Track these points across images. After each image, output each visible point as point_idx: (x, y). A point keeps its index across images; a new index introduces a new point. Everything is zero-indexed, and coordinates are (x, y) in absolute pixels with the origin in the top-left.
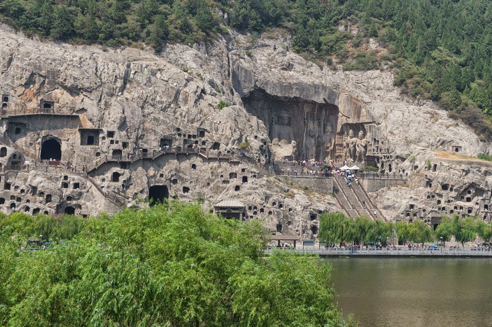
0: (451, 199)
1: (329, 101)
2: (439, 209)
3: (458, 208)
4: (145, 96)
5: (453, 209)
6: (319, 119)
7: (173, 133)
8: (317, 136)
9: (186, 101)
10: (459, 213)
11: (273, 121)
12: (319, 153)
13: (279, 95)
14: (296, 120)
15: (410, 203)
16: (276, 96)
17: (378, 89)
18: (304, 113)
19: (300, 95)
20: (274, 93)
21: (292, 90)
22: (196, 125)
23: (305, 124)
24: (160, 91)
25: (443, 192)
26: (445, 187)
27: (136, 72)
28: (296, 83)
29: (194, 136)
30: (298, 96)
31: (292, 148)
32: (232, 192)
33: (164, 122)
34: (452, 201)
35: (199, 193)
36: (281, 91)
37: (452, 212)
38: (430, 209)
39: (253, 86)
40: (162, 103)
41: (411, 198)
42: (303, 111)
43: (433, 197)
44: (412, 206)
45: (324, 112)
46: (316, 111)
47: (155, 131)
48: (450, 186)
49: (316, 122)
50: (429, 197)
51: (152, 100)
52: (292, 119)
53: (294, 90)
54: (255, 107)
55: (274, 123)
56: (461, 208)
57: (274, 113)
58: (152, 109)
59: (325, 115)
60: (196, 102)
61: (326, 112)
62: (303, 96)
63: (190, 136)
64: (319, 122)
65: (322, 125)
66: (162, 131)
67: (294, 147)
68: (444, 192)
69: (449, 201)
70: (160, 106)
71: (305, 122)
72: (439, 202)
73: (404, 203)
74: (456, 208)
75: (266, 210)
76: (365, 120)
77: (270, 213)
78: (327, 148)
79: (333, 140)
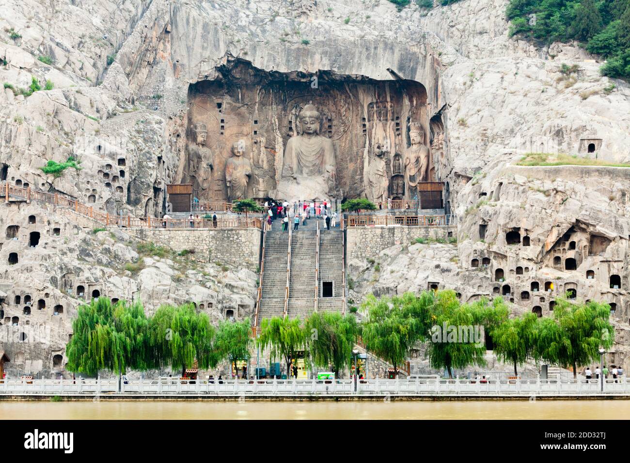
0: (524, 264)
1: (401, 75)
2: (496, 289)
3: (542, 286)
5: (528, 288)
6: (398, 118)
8: (392, 154)
10: (542, 299)
11: (291, 129)
12: (400, 191)
13: (283, 70)
14: (344, 123)
15: (432, 279)
16: (276, 72)
17: (481, 33)
18: (362, 106)
19: (331, 67)
20: (270, 68)
21: (312, 57)
23: (365, 131)
25: (508, 248)
26: (513, 236)
28: (323, 42)
30: (326, 69)
31: (323, 182)
34: (527, 269)
36: (288, 61)
37: (525, 295)
38: (470, 291)
39: (223, 54)
41: (438, 266)
42: (358, 103)
43: (486, 261)
44: (434, 286)
45: (406, 101)
46: (389, 99)
48: (523, 234)
49: (391, 124)
50: (474, 262)
52: (335, 122)
53: (317, 57)
54: (246, 101)
55: (295, 133)
56: (549, 285)
57: (293, 111)
59: (408, 108)
61: (411, 101)
62: (339, 68)
64: (398, 124)
65: (404, 130)
67: (327, 180)
68: (511, 250)
69: (519, 270)
71: (364, 125)
72: (499, 273)
73: (419, 280)
74: (535, 285)
75: (50, 303)
76: (441, 104)
77: (59, 308)
78: (412, 178)
79: (423, 161)
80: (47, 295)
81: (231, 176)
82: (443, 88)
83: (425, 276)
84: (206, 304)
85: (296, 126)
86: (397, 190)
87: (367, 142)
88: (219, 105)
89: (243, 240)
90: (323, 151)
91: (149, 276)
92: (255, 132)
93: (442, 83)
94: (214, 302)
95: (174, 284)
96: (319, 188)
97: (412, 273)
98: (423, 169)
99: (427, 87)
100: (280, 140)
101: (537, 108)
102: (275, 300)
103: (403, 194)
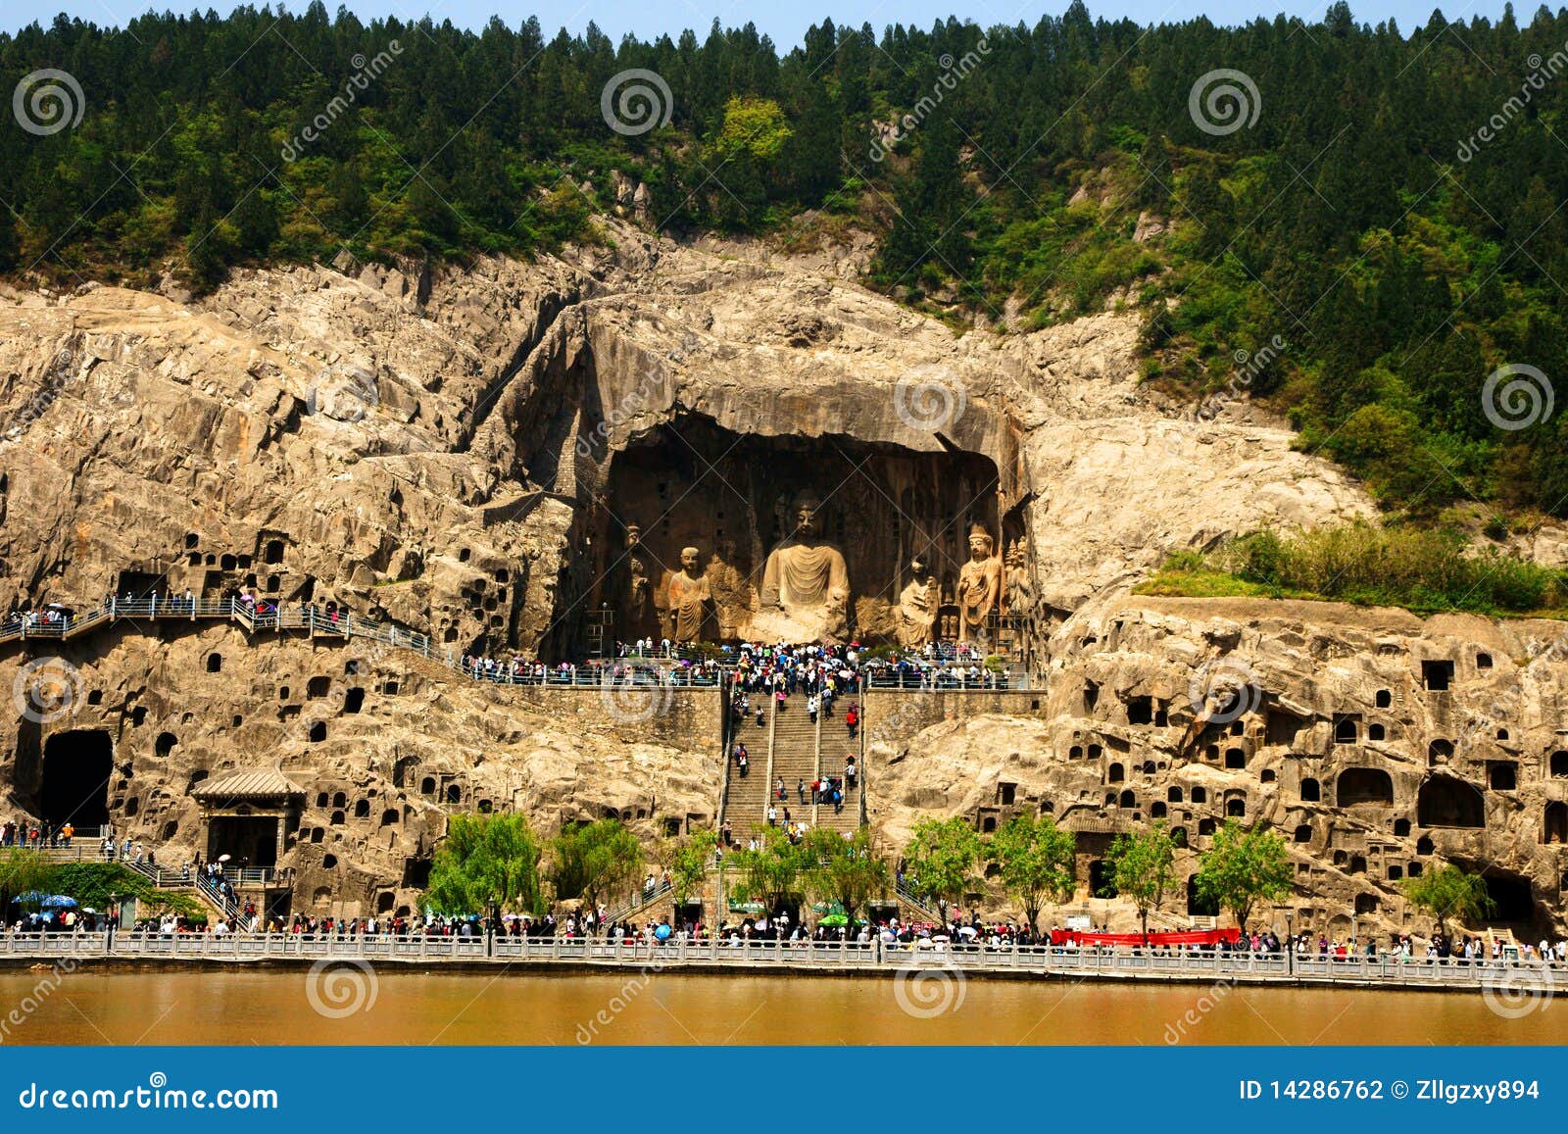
0: (1158, 757)
1: (956, 443)
2: (1110, 798)
3: (1186, 794)
4: (99, 434)
5: (1164, 798)
6: (951, 514)
7: (171, 551)
9: (234, 442)
10: (1187, 815)
11: (777, 528)
13: (767, 431)
14: (863, 520)
15: (1005, 778)
16: (755, 435)
17: (1088, 378)
18: (893, 493)
19: (845, 429)
20: (746, 427)
21: (813, 412)
22: (254, 521)
23: (896, 534)
24: (159, 418)
25: (1131, 730)
26: (1139, 710)
27: (97, 361)
28: (831, 387)
29: (245, 561)
30: (835, 432)
31: (826, 615)
32: (296, 743)
33: (151, 520)
34: (1162, 765)
35: (202, 752)
36: (775, 418)
37: (1158, 809)
38: (1069, 799)
39: (669, 404)
40: (155, 453)
41: (1015, 757)
42: (886, 488)
43: (1095, 751)
44: (1007, 790)
45: (965, 487)
46: (936, 482)
47: (104, 547)
48: (1155, 706)
49: (939, 524)
50: (1075, 752)
51: (123, 447)
52: (848, 518)
53: (822, 412)
56: (1199, 794)
57: (781, 499)
58: (115, 474)
59: (968, 497)
60: (264, 445)
61: (973, 486)
62: (856, 431)
63: (229, 562)
64: (950, 524)
66: (130, 546)
67: (834, 612)
68: (1134, 732)
69: (1149, 767)
70: (148, 464)
71: (896, 525)
72: (1117, 772)
73: (983, 777)
74: (1175, 794)
75: (377, 806)
76: (1023, 491)
77: (390, 817)
78: (973, 611)
79: (992, 585)
80: (372, 793)
81: (678, 602)
82: (1026, 465)
83: (994, 773)
84: (635, 813)
85: (786, 523)
86: (948, 631)
87: (901, 552)
88: (662, 488)
89: (698, 707)
90: (830, 565)
91: (542, 764)
92: (719, 532)
93: (1026, 460)
94: (647, 807)
95: (581, 776)
96: (821, 624)
97: (970, 767)
98: (991, 597)
99: (999, 462)
100: (759, 545)
101: (1180, 501)
102: (749, 807)
103: (957, 637)
